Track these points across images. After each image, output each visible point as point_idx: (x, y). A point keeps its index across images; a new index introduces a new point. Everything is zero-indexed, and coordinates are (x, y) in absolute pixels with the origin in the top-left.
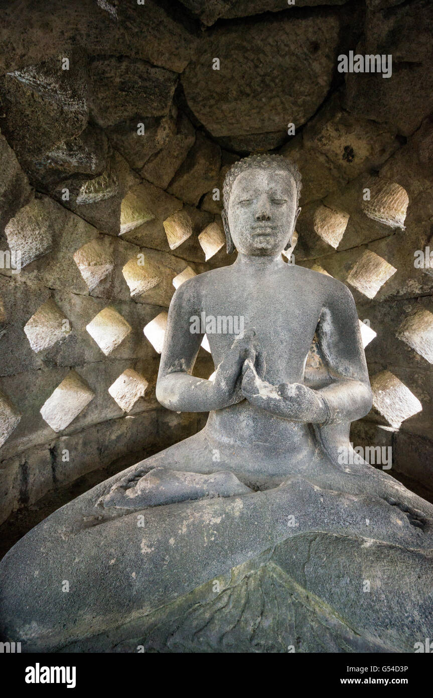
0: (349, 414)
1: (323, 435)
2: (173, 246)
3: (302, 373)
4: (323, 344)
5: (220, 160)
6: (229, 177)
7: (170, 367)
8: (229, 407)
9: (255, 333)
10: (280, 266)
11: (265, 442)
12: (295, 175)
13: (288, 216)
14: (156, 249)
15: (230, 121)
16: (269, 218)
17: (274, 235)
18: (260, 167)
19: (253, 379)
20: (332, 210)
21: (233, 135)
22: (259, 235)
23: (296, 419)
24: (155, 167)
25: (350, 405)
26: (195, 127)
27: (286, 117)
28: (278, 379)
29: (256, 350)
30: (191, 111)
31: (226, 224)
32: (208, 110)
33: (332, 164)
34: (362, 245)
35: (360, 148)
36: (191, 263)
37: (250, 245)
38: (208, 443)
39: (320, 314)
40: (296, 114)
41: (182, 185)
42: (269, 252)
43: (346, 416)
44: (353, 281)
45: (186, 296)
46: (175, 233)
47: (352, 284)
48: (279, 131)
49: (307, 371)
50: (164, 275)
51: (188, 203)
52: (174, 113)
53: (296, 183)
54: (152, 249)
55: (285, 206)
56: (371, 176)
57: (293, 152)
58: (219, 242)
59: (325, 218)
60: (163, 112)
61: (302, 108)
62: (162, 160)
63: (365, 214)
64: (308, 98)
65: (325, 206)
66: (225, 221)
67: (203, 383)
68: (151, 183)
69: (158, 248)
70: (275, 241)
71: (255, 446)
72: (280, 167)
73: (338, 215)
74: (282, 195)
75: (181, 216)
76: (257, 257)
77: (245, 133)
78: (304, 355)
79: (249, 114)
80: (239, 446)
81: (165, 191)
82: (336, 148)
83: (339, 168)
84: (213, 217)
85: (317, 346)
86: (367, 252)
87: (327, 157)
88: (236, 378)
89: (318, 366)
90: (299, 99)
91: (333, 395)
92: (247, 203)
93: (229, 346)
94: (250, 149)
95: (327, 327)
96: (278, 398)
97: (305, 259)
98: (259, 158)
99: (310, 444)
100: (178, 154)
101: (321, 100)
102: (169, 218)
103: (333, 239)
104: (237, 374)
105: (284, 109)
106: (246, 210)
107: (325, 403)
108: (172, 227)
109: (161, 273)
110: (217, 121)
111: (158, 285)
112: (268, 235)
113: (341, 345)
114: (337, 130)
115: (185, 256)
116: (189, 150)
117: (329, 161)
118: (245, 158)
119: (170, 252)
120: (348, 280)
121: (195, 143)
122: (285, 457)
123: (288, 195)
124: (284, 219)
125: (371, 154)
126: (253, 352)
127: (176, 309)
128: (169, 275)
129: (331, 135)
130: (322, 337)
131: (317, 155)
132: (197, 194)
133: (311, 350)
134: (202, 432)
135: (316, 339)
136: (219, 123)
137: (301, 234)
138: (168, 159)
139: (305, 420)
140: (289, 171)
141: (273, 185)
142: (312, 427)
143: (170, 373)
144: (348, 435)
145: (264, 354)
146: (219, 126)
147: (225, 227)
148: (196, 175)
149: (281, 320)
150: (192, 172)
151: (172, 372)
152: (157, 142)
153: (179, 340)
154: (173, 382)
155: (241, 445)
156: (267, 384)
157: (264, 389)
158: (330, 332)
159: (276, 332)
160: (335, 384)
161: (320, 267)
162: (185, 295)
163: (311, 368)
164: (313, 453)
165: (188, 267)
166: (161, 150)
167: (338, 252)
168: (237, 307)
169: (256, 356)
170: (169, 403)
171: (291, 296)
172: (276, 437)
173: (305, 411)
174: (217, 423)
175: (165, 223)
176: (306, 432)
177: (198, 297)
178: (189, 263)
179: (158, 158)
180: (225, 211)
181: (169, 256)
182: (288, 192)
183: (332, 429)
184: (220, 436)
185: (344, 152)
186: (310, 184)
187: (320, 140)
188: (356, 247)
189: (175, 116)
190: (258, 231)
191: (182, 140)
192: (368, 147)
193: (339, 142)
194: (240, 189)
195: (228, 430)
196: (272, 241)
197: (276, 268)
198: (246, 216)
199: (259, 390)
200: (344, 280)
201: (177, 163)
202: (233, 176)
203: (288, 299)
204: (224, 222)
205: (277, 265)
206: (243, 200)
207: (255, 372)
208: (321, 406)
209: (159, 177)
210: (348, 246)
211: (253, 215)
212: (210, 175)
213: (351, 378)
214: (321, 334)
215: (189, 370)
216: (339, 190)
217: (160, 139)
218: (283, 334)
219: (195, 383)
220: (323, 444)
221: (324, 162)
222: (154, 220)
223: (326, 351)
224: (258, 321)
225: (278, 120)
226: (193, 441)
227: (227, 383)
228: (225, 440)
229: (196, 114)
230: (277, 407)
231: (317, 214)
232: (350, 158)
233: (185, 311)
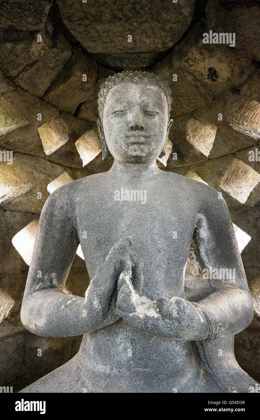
0: (231, 326)
1: (207, 353)
2: (48, 152)
3: (182, 283)
4: (201, 251)
5: (96, 73)
6: (103, 89)
7: (38, 283)
8: (105, 328)
9: (130, 242)
10: (155, 173)
11: (146, 367)
12: (165, 90)
13: (161, 126)
14: (30, 155)
15: (104, 40)
16: (142, 128)
17: (148, 144)
18: (132, 81)
19: (129, 294)
20: (202, 122)
21: (107, 52)
22: (133, 143)
23: (176, 338)
24: (30, 77)
25: (231, 317)
26: (71, 43)
27: (156, 41)
28: (157, 292)
29: (132, 260)
30: (67, 29)
31: (101, 132)
32: (83, 29)
33: (199, 83)
34: (230, 154)
35: (222, 70)
36: (68, 169)
37: (125, 153)
38: (81, 374)
39: (197, 220)
40: (165, 38)
41: (58, 94)
42: (144, 160)
43: (229, 329)
44: (225, 187)
45: (59, 203)
46: (51, 139)
47: (225, 190)
48: (150, 52)
49: (187, 279)
50: (38, 181)
51: (65, 110)
52: (50, 29)
53: (167, 97)
54: (25, 154)
55: (157, 118)
56: (233, 94)
57: (164, 71)
58: (97, 148)
59: (196, 128)
60: (38, 27)
61: (169, 34)
62: (38, 70)
63: (230, 127)
64: (174, 26)
65: (195, 119)
66: (101, 129)
67: (74, 301)
68: (26, 91)
69: (32, 153)
70: (149, 149)
71: (133, 373)
72: (151, 83)
73: (207, 127)
74: (153, 107)
75: (58, 123)
76: (132, 164)
77: (119, 52)
78: (183, 263)
79: (121, 35)
80: (116, 375)
81: (41, 99)
82: (201, 69)
83: (205, 86)
84: (90, 125)
85: (195, 253)
86: (235, 160)
87: (194, 76)
88: (110, 294)
89: (198, 274)
90: (167, 25)
91: (214, 306)
92: (122, 113)
93: (104, 257)
94: (125, 66)
95: (204, 233)
96: (156, 315)
97: (180, 166)
98: (131, 74)
99: (194, 364)
100: (54, 66)
101: (186, 29)
102: (45, 125)
103: (204, 148)
104: (112, 290)
105: (154, 33)
106: (120, 120)
107: (206, 317)
108: (48, 132)
109: (34, 178)
110: (93, 39)
111: (31, 191)
112: (142, 143)
113: (219, 252)
114: (201, 54)
115: (61, 162)
116: (65, 63)
117: (195, 79)
118: (118, 73)
119: (45, 157)
120: (221, 186)
121: (72, 57)
122: (167, 383)
123: (160, 108)
124: (157, 129)
125: (232, 75)
126: (129, 264)
127: (47, 217)
128: (43, 180)
129: (196, 58)
130: (199, 243)
131: (185, 74)
132: (74, 103)
133: (190, 258)
134: (74, 359)
135: (194, 245)
136: (94, 41)
137: (175, 143)
138: (44, 70)
139: (187, 338)
140: (160, 86)
141: (145, 98)
142: (196, 344)
143: (38, 290)
144: (232, 350)
145: (141, 265)
146: (94, 44)
147: (100, 135)
148: (72, 85)
149: (157, 227)
150: (68, 83)
151: (41, 289)
152: (32, 54)
153: (49, 251)
154: (40, 301)
155: (118, 374)
156: (144, 299)
157: (141, 307)
158: (207, 238)
159: (153, 241)
160: (215, 294)
161: (195, 174)
162: (57, 202)
163: (191, 276)
164: (198, 374)
165: (65, 172)
166: (37, 61)
167: (210, 160)
168: (112, 214)
169: (132, 267)
170: (34, 328)
171: (167, 203)
172: (157, 360)
173: (186, 329)
174: (91, 348)
175: (40, 129)
176: (189, 350)
177: (72, 205)
178: (65, 168)
179: (33, 68)
180: (100, 120)
181: (44, 161)
182: (159, 105)
183: (216, 345)
184: (95, 363)
185: (208, 73)
186: (180, 99)
187: (187, 62)
188: (225, 155)
189: (51, 32)
190: (132, 139)
191: (58, 54)
192: (230, 69)
193: (204, 64)
194: (114, 100)
195: (103, 356)
196: (146, 149)
197: (151, 175)
198: (120, 125)
199: (136, 307)
200: (217, 186)
201: (53, 74)
202: (107, 88)
203: (164, 206)
204: (99, 130)
205: (152, 172)
206: (116, 110)
207: (131, 287)
208: (202, 321)
209: (35, 86)
210: (218, 155)
211: (127, 124)
212: (86, 86)
213: (231, 286)
214: (199, 241)
215: (61, 286)
216: (206, 105)
217: (35, 51)
218: (160, 242)
219: (66, 302)
220: (208, 364)
221: (191, 80)
222: (28, 126)
223: (205, 258)
224: (134, 229)
225: (148, 42)
226: (63, 371)
227: (100, 302)
228: (101, 368)
229: (72, 32)
230: (156, 326)
231: (188, 126)
232: (214, 78)
233: (57, 219)
